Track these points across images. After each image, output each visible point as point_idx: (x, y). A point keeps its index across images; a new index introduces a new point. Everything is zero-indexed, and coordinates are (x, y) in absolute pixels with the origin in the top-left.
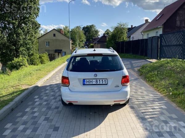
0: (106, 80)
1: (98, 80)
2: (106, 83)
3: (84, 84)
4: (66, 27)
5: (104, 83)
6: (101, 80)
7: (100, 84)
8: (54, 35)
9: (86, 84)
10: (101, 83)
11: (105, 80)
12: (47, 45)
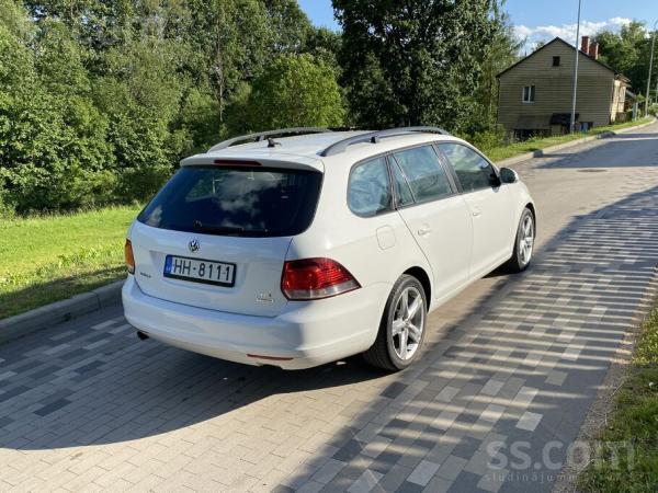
0: (232, 268)
1: (207, 264)
2: (230, 281)
3: (167, 274)
4: (634, 26)
5: (223, 279)
6: (215, 266)
7: (212, 279)
8: (556, 62)
9: (172, 273)
10: (214, 278)
11: (228, 269)
12: (526, 99)
